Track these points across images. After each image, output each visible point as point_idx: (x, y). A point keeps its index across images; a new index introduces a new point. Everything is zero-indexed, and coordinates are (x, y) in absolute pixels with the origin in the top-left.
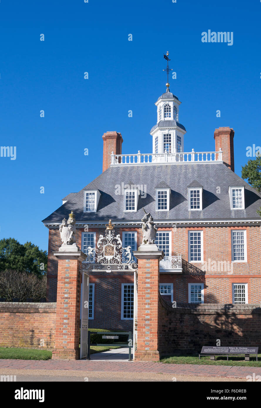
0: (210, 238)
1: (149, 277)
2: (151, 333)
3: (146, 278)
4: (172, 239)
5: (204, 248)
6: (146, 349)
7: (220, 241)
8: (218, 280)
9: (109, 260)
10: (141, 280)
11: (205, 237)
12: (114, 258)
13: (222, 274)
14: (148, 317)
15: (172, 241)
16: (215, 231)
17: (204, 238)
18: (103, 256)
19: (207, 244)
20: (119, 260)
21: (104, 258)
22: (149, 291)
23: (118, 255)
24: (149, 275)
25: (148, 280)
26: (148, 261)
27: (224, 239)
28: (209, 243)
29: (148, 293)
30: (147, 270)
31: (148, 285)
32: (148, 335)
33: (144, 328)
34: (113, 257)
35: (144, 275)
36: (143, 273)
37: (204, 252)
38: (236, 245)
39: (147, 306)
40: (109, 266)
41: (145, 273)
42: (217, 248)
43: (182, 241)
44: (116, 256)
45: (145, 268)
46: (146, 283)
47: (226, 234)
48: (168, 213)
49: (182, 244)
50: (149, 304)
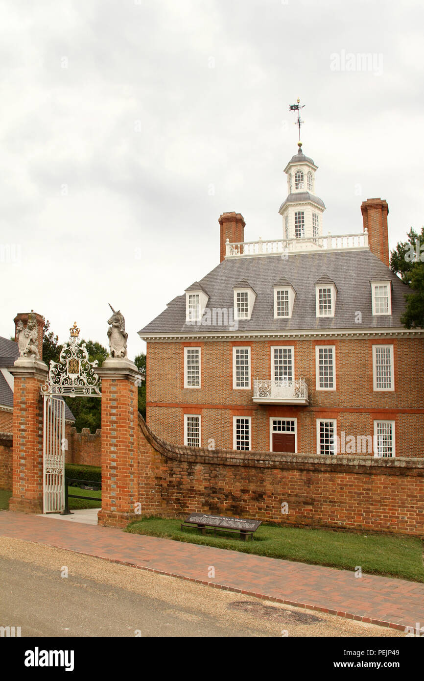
0: (344, 356)
1: (114, 406)
2: (118, 487)
3: (112, 407)
4: (295, 357)
5: (337, 371)
6: (112, 508)
7: (358, 360)
8: (355, 415)
9: (73, 379)
10: (105, 410)
11: (338, 355)
12: (80, 377)
13: (361, 407)
14: (114, 464)
15: (295, 360)
16: (351, 347)
17: (336, 356)
18: (66, 374)
19: (340, 365)
20: (85, 380)
21: (67, 376)
22: (115, 425)
23: (83, 372)
24: (114, 404)
25: (114, 411)
26: (113, 383)
27: (363, 358)
28: (344, 363)
29: (114, 430)
30: (112, 396)
31: (114, 418)
32: (114, 490)
33: (109, 479)
34: (78, 376)
35: (109, 403)
36: (107, 400)
37: (337, 376)
38: (380, 366)
39: (112, 449)
40: (73, 389)
41: (110, 400)
42: (353, 370)
43: (308, 359)
44: (81, 375)
45: (111, 392)
46: (111, 414)
47: (367, 351)
48: (290, 321)
49: (308, 365)
50: (115, 445)
